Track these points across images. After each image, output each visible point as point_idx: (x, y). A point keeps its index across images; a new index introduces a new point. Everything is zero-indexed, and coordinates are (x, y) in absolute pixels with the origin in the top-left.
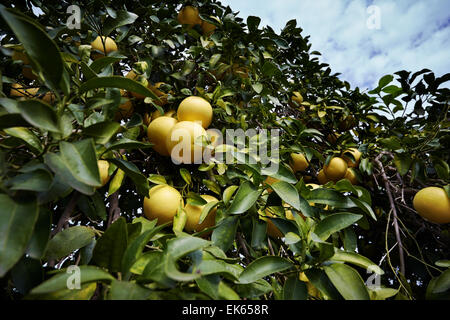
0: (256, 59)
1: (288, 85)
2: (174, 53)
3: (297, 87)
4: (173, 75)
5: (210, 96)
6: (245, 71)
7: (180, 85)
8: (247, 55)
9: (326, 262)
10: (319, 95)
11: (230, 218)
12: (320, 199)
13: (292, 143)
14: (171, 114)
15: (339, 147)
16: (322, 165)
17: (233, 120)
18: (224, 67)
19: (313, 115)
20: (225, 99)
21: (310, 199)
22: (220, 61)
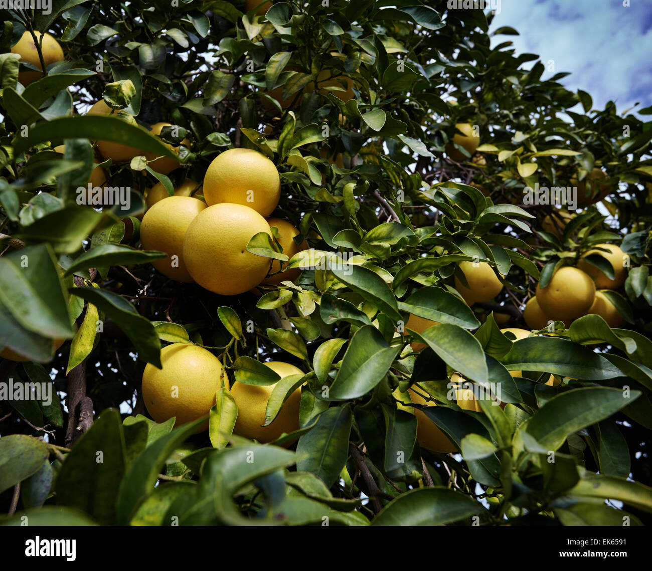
0: (369, 56)
1: (443, 108)
2: (184, 56)
3: (464, 114)
4: (189, 106)
5: (273, 145)
6: (345, 86)
7: (204, 125)
8: (349, 48)
9: (560, 501)
10: (519, 127)
11: (333, 411)
12: (534, 361)
13: (461, 239)
14: (188, 191)
15: (572, 244)
16: (533, 287)
17: (326, 196)
18: (298, 80)
19: (505, 176)
20: (305, 150)
21: (511, 362)
22: (289, 66)
